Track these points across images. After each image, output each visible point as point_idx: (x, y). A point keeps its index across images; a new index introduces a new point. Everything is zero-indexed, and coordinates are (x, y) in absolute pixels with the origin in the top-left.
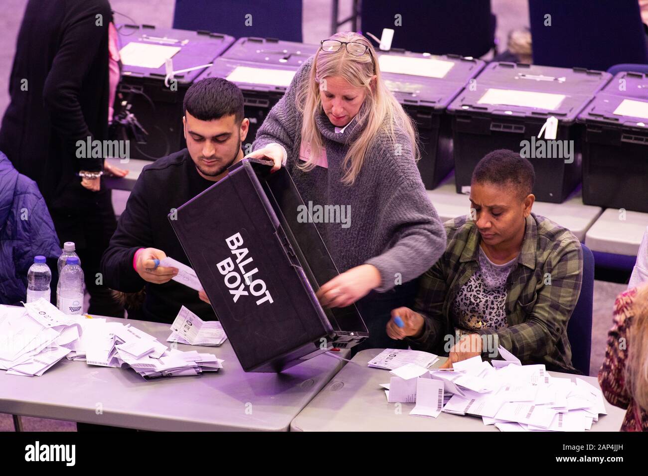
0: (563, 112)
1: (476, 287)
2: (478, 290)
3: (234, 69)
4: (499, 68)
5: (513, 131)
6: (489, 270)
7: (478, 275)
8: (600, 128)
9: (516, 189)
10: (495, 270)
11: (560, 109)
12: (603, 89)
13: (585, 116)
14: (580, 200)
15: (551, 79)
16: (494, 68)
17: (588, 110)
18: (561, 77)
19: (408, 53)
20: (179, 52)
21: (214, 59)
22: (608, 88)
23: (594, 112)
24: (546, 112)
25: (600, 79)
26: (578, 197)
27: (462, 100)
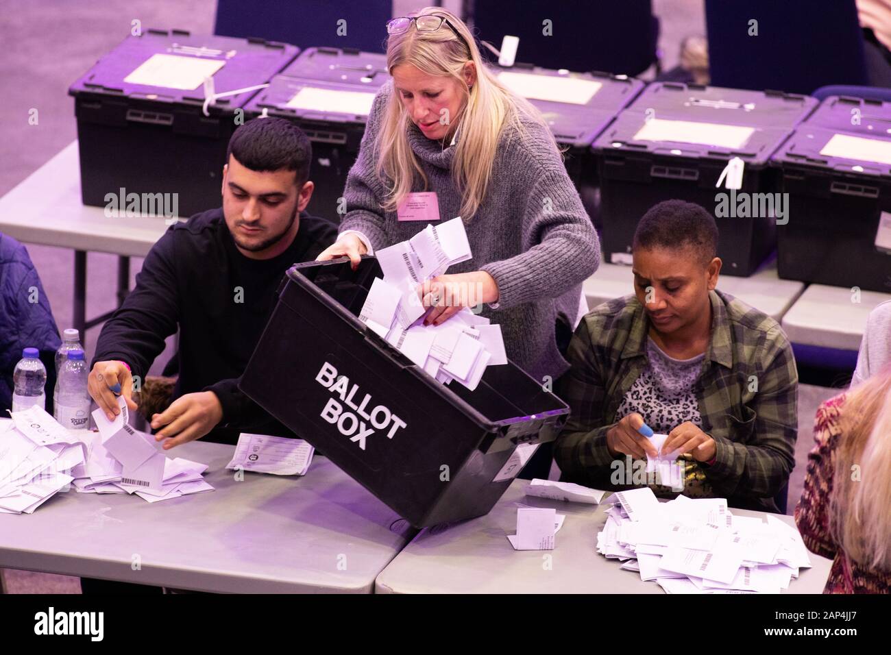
0: (750, 152)
1: (645, 393)
2: (648, 397)
3: (299, 91)
4: (663, 92)
5: (682, 177)
6: (664, 369)
7: (647, 376)
8: (801, 173)
9: (697, 252)
10: (673, 369)
11: (747, 146)
12: (805, 120)
13: (781, 157)
14: (774, 273)
15: (735, 106)
16: (657, 90)
17: (786, 149)
18: (748, 103)
19: (538, 70)
20: (222, 68)
21: (272, 77)
22: (812, 119)
23: (794, 152)
24: (728, 152)
25: (802, 106)
26: (771, 268)
27: (612, 135)
